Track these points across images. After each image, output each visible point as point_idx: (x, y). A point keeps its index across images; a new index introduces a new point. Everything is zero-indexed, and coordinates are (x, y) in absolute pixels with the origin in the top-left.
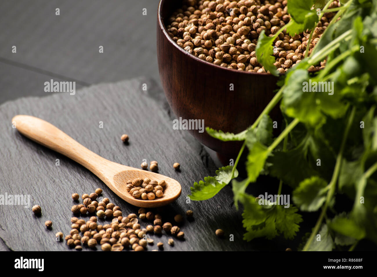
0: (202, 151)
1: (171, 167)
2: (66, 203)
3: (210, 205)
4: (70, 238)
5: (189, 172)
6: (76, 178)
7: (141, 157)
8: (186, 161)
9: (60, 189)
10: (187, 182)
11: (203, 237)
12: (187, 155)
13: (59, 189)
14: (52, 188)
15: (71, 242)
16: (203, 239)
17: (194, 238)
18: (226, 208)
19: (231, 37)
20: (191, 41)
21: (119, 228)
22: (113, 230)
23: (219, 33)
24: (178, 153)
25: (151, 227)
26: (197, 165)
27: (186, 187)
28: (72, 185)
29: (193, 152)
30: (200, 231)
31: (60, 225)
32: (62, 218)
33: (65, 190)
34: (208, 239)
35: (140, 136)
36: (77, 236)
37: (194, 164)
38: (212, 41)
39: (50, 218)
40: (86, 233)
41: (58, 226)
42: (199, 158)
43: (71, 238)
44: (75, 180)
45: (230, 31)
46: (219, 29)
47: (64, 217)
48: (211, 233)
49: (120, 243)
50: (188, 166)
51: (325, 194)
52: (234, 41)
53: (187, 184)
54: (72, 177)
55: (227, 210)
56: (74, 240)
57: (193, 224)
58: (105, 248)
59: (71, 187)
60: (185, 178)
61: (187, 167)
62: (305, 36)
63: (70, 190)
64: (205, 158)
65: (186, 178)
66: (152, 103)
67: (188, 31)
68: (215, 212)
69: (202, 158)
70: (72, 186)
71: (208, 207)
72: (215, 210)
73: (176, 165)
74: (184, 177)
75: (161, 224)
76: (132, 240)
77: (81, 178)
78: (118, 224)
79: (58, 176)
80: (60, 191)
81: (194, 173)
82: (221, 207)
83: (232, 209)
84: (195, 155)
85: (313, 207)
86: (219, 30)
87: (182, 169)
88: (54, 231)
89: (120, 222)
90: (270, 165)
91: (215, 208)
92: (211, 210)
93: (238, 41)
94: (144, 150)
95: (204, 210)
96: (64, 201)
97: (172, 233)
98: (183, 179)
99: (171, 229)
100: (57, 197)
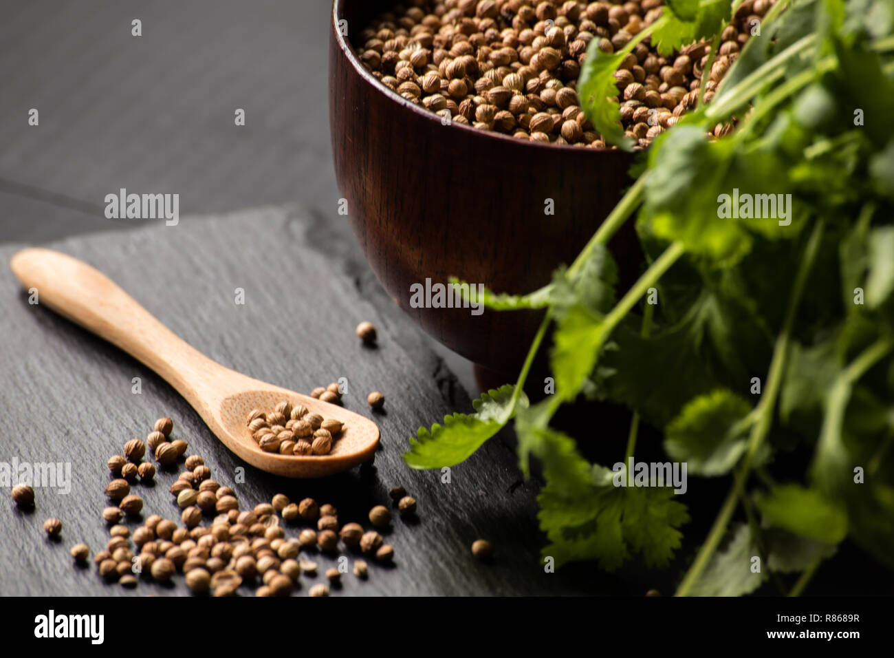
0: (438, 369)
1: (363, 402)
2: (98, 481)
3: (458, 488)
4: (106, 557)
5: (406, 414)
6: (122, 425)
7: (286, 380)
8: (399, 390)
9: (82, 450)
10: (402, 436)
11: (442, 558)
12: (402, 378)
13: (80, 450)
14: (63, 448)
15: (109, 566)
16: (441, 565)
17: (417, 563)
18: (498, 495)
19: (515, 75)
20: (416, 82)
21: (231, 536)
22: (216, 540)
23: (486, 65)
24: (380, 371)
25: (312, 536)
26: (427, 399)
27: (399, 447)
28: (113, 441)
29: (417, 372)
30: (434, 547)
31: (82, 529)
32: (86, 515)
33: (94, 452)
34: (453, 565)
35: (285, 333)
36: (125, 552)
37: (419, 397)
38: (467, 82)
39: (56, 514)
40: (148, 546)
41: (76, 532)
42: (431, 384)
43: (109, 557)
44: (120, 430)
45: (511, 62)
46: (483, 56)
47: (93, 512)
48: (460, 551)
49: (234, 569)
50: (405, 402)
51: (746, 435)
52: (522, 85)
53: (403, 441)
54: (112, 424)
55: (501, 499)
56: (118, 563)
57: (416, 530)
58: (196, 580)
59: (109, 447)
60: (398, 429)
61: (401, 403)
62: (698, 77)
63: (108, 451)
64: (446, 384)
65: (400, 428)
66: (315, 261)
67: (408, 58)
68: (472, 503)
69: (440, 384)
70: (112, 443)
71: (453, 493)
72: (472, 499)
73: (374, 396)
74: (394, 427)
75: (337, 528)
76: (264, 561)
77: (136, 426)
78: (229, 528)
79: (78, 421)
80: (84, 455)
81: (419, 417)
82: (487, 493)
83: (513, 496)
84: (423, 377)
85: (717, 466)
86: (486, 58)
87: (389, 408)
88: (67, 544)
89: (232, 522)
90: (609, 372)
91: (470, 495)
92: (460, 500)
93: (532, 83)
94: (293, 366)
95: (444, 500)
96: (93, 477)
97: (363, 549)
98: (391, 431)
99: (360, 539)
100: (76, 468)
